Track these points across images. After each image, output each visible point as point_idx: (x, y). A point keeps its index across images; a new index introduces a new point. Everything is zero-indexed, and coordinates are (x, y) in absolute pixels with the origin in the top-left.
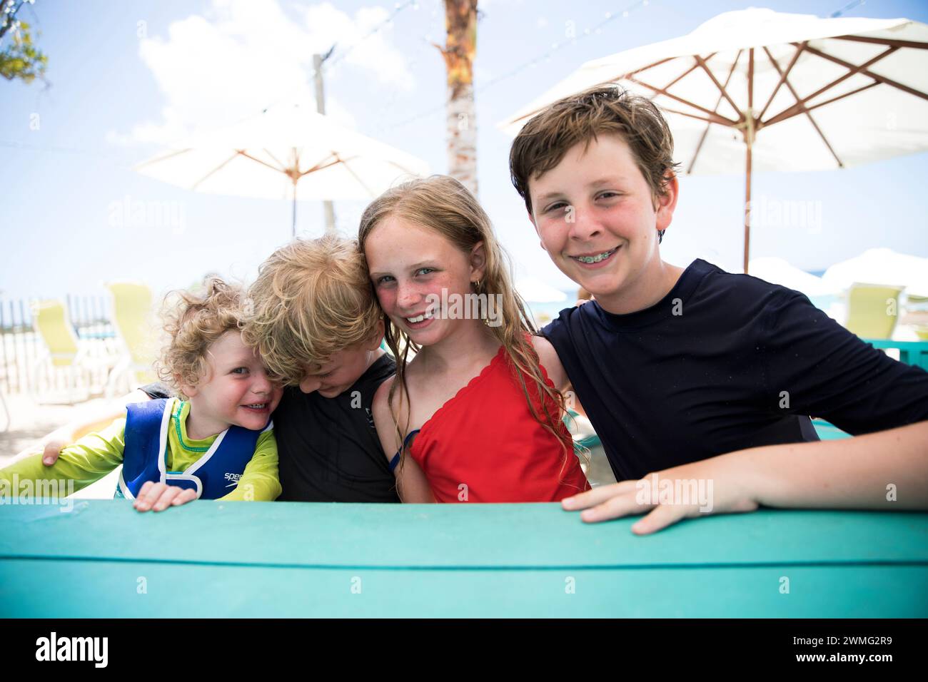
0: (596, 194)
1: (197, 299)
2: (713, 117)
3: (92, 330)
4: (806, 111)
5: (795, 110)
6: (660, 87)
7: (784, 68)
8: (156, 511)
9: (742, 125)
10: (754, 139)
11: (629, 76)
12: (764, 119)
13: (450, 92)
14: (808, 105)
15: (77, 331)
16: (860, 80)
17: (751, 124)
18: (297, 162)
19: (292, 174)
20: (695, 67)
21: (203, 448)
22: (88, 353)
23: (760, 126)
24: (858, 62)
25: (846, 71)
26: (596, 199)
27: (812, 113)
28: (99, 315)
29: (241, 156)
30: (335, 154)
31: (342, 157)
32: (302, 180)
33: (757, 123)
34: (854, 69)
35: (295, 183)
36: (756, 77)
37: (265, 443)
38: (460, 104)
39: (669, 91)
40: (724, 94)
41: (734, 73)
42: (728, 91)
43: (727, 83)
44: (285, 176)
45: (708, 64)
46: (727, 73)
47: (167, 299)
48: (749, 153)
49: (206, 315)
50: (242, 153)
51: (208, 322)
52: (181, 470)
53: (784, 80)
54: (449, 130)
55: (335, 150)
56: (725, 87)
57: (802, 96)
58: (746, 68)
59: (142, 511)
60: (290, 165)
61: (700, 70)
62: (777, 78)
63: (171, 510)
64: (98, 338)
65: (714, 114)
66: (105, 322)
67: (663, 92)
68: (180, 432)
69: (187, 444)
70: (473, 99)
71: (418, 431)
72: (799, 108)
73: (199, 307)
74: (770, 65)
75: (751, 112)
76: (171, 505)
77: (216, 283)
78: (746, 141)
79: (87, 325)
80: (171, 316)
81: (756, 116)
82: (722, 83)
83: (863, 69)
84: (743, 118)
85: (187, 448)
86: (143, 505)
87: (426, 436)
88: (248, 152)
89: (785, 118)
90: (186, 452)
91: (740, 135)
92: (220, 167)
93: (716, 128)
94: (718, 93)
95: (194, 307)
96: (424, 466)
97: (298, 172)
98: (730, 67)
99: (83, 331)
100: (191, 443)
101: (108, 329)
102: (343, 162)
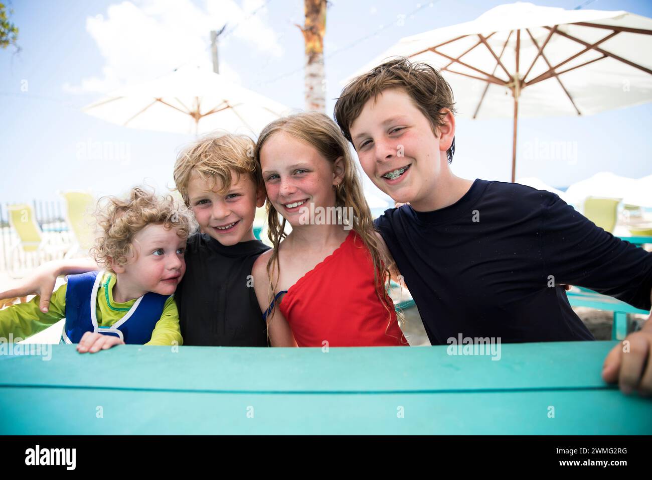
0: (389, 130)
1: (122, 203)
2: (492, 79)
3: (52, 226)
4: (556, 75)
5: (548, 75)
6: (455, 57)
7: (541, 44)
8: (92, 353)
9: (511, 85)
10: (520, 95)
11: (433, 49)
12: (527, 81)
13: (307, 59)
14: (557, 71)
15: (41, 227)
16: (593, 54)
17: (518, 84)
18: (199, 107)
19: (196, 115)
20: (479, 43)
21: (124, 309)
22: (49, 242)
23: (524, 85)
24: (592, 41)
25: (583, 47)
26: (389, 134)
27: (560, 76)
28: (57, 215)
29: (159, 103)
30: (225, 102)
31: (230, 104)
32: (202, 120)
33: (522, 83)
34: (589, 47)
35: (197, 121)
36: (521, 51)
37: (170, 306)
38: (314, 68)
39: (461, 60)
40: (499, 63)
41: (507, 48)
42: (502, 60)
43: (501, 55)
44: (190, 117)
45: (488, 41)
46: (501, 48)
47: (100, 203)
48: (516, 104)
49: (132, 214)
50: (160, 100)
51: (134, 219)
52: (108, 325)
53: (541, 53)
54: (306, 85)
55: (226, 99)
56: (500, 58)
57: (553, 65)
58: (515, 45)
59: (82, 353)
60: (194, 109)
61: (482, 45)
62: (536, 51)
63: (102, 352)
64: (56, 231)
65: (492, 76)
66: (61, 220)
67: (457, 60)
68: (108, 297)
69: (113, 306)
70: (323, 64)
71: (286, 292)
72: (551, 73)
73: (125, 208)
74: (531, 42)
75: (518, 76)
76: (102, 349)
77: (136, 191)
78: (514, 95)
79: (49, 222)
80: (102, 215)
81: (521, 77)
82: (498, 55)
83: (595, 46)
84: (512, 79)
85: (113, 309)
86: (83, 349)
87: (291, 296)
88: (164, 100)
89: (542, 80)
90: (112, 311)
91: (510, 92)
92: (144, 110)
93: (494, 87)
94: (495, 62)
95: (121, 208)
96: (288, 317)
97: (199, 114)
98: (504, 44)
99: (45, 226)
100: (116, 305)
101: (63, 225)
102: (231, 107)
